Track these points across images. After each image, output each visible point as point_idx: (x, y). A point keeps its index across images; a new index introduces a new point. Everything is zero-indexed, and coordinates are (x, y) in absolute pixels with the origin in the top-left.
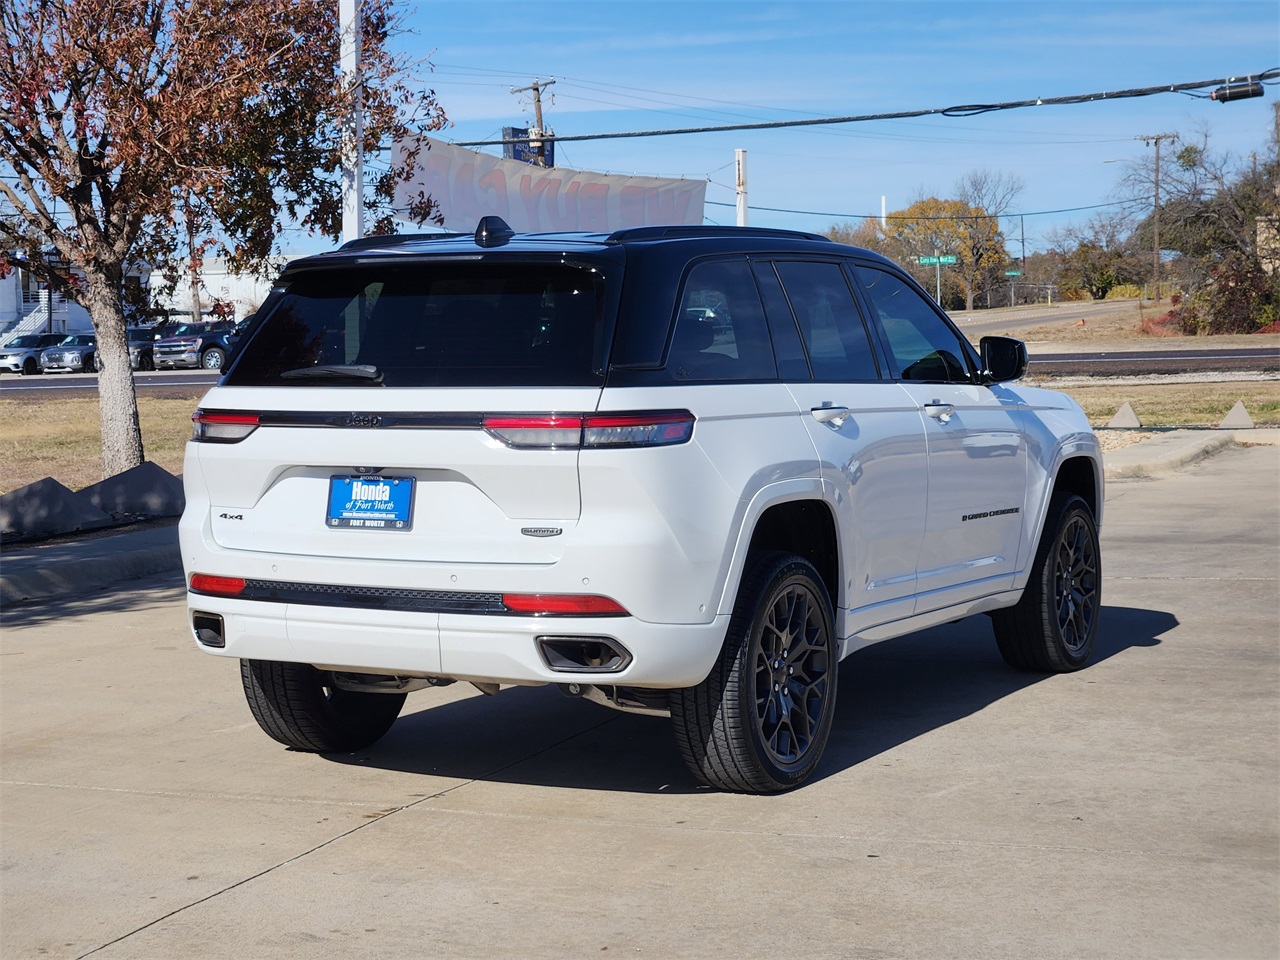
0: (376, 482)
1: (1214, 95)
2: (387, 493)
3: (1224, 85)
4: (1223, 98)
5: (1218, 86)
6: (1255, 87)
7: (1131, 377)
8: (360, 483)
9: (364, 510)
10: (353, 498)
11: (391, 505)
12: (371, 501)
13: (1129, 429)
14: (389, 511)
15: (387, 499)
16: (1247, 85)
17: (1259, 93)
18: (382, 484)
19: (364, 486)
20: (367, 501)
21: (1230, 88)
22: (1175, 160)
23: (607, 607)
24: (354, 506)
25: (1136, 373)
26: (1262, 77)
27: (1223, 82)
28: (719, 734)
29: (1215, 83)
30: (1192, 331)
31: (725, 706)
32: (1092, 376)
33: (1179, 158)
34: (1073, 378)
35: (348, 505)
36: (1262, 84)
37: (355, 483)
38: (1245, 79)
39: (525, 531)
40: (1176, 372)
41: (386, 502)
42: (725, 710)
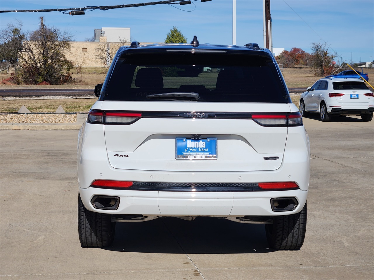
0: (198, 140)
1: (70, 13)
2: (204, 144)
3: (73, 10)
4: (73, 14)
5: (71, 11)
6: (82, 12)
7: (27, 97)
8: (190, 141)
9: (193, 152)
10: (188, 147)
11: (207, 150)
12: (196, 148)
13: (62, 113)
14: (206, 152)
15: (205, 147)
16: (80, 11)
17: (83, 13)
18: (201, 141)
19: (192, 142)
20: (194, 148)
21: (75, 11)
22: (12, 32)
23: (293, 186)
24: (189, 150)
25: (28, 96)
26: (84, 9)
27: (73, 9)
28: (296, 229)
29: (70, 9)
30: (19, 83)
31: (301, 219)
32: (15, 97)
33: (13, 32)
34: (9, 97)
35: (185, 150)
36: (84, 11)
37: (188, 141)
38: (79, 9)
39: (265, 158)
40: (40, 96)
41: (204, 148)
42: (301, 221)
